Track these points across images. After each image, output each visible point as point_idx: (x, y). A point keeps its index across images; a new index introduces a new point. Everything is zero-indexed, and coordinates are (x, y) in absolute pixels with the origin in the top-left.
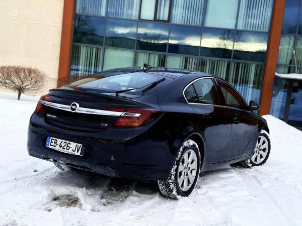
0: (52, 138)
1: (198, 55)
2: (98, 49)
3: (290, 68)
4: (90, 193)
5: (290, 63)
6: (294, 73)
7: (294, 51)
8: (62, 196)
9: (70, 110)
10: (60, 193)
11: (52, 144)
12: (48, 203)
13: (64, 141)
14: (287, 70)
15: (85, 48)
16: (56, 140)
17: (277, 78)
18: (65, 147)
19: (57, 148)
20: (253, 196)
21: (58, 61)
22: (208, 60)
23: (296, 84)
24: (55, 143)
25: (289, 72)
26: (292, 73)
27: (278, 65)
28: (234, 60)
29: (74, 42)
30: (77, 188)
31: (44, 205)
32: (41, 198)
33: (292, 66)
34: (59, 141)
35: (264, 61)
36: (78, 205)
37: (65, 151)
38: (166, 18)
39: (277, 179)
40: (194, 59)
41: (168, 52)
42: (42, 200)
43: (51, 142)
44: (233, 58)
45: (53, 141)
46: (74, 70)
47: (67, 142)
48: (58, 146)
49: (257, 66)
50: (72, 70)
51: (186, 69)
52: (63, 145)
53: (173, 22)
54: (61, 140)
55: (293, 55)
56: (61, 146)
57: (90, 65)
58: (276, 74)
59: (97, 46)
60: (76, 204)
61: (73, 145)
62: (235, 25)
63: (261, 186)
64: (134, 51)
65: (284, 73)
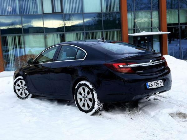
0: (148, 83)
3: (134, 30)
5: (134, 27)
9: (152, 64)
11: (150, 86)
13: (155, 82)
14: (133, 32)
15: (10, 37)
16: (151, 83)
17: (129, 37)
18: (157, 85)
19: (154, 87)
22: (90, 32)
23: (139, 39)
24: (151, 85)
25: (134, 33)
27: (129, 29)
28: (105, 30)
34: (153, 83)
35: (120, 29)
37: (158, 86)
40: (82, 33)
43: (150, 85)
45: (150, 84)
47: (157, 81)
48: (154, 85)
49: (117, 32)
51: (78, 40)
52: (155, 84)
53: (64, 13)
54: (154, 82)
56: (155, 85)
58: (129, 35)
59: (18, 35)
61: (159, 82)
62: (100, 9)
64: (44, 34)
65: (132, 34)
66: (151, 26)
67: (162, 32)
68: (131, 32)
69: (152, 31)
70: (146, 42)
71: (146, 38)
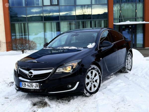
1: (75, 20)
2: (24, 23)
3: (120, 20)
4: (51, 98)
5: (120, 17)
6: (122, 22)
7: (121, 11)
8: (37, 103)
10: (36, 101)
12: (32, 108)
14: (118, 21)
15: (17, 24)
17: (114, 25)
20: (128, 85)
21: (5, 33)
22: (81, 21)
23: (124, 27)
25: (120, 22)
26: (121, 22)
27: (114, 19)
29: (11, 22)
30: (43, 97)
31: (30, 109)
32: (28, 106)
33: (121, 18)
35: (107, 18)
36: (48, 106)
38: (56, 3)
39: (134, 74)
40: (74, 22)
41: (60, 20)
42: (29, 107)
44: (93, 19)
46: (14, 36)
49: (104, 21)
50: (13, 36)
53: (60, 5)
55: (120, 13)
57: (22, 33)
58: (114, 24)
59: (24, 22)
60: (47, 105)
63: (129, 79)
64: (43, 22)
65: (117, 23)
66: (136, 17)
67: (145, 22)
68: (116, 21)
69: (136, 21)
70: (130, 30)
71: (130, 26)
